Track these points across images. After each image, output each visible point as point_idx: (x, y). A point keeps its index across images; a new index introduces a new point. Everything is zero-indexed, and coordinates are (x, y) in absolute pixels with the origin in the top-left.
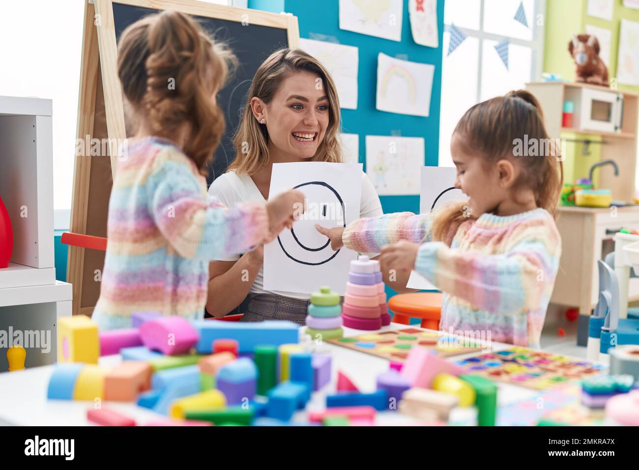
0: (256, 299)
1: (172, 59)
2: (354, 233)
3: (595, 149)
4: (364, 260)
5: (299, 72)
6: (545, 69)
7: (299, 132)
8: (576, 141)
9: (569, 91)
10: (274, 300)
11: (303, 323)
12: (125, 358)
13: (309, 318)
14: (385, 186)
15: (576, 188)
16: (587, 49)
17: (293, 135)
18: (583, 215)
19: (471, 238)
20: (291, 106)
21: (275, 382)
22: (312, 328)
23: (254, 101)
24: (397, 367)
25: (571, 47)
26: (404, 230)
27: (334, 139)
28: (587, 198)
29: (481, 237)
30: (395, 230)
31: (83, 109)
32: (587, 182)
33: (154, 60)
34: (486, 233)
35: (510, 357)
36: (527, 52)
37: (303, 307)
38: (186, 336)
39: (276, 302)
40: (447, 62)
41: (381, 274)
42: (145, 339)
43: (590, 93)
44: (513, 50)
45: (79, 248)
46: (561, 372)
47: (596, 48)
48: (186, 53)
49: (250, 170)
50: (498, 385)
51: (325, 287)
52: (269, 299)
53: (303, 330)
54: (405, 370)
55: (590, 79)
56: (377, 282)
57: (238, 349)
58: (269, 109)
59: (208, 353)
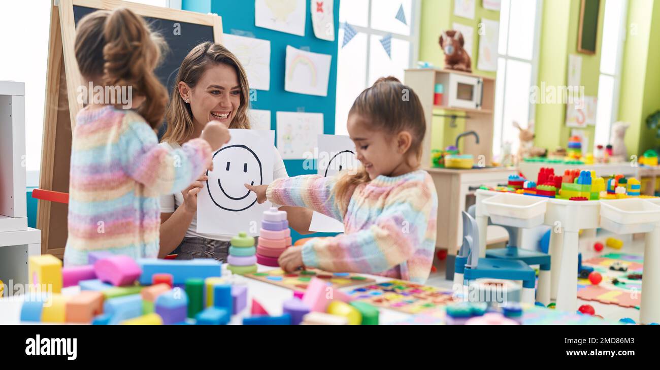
0: (187, 242)
1: (124, 47)
2: (275, 190)
3: (460, 122)
4: (273, 211)
5: (218, 65)
6: (420, 59)
7: (217, 112)
8: (445, 116)
9: (440, 76)
10: (202, 242)
11: (225, 261)
12: (83, 289)
13: (229, 257)
14: (292, 152)
15: (445, 153)
16: (454, 42)
17: (212, 114)
18: (451, 175)
19: (366, 194)
20: (212, 92)
21: (202, 307)
22: (232, 265)
23: (181, 85)
24: (300, 296)
25: (441, 41)
26: (314, 189)
27: (244, 116)
28: (454, 162)
29: (374, 193)
30: (306, 189)
31: (50, 90)
32: (454, 149)
33: (110, 49)
34: (378, 190)
35: (389, 288)
36: (406, 44)
37: (225, 247)
38: (130, 271)
39: (204, 244)
40: (342, 52)
41: (287, 221)
42: (98, 273)
43: (456, 78)
44: (394, 42)
45: (46, 202)
46: (430, 300)
47: (461, 42)
48: (136, 43)
49: (179, 139)
50: (380, 310)
51: (242, 232)
52: (197, 241)
53: (224, 266)
54: (306, 298)
55: (456, 66)
56: (284, 229)
57: (173, 282)
58: (193, 92)
59: (149, 285)
